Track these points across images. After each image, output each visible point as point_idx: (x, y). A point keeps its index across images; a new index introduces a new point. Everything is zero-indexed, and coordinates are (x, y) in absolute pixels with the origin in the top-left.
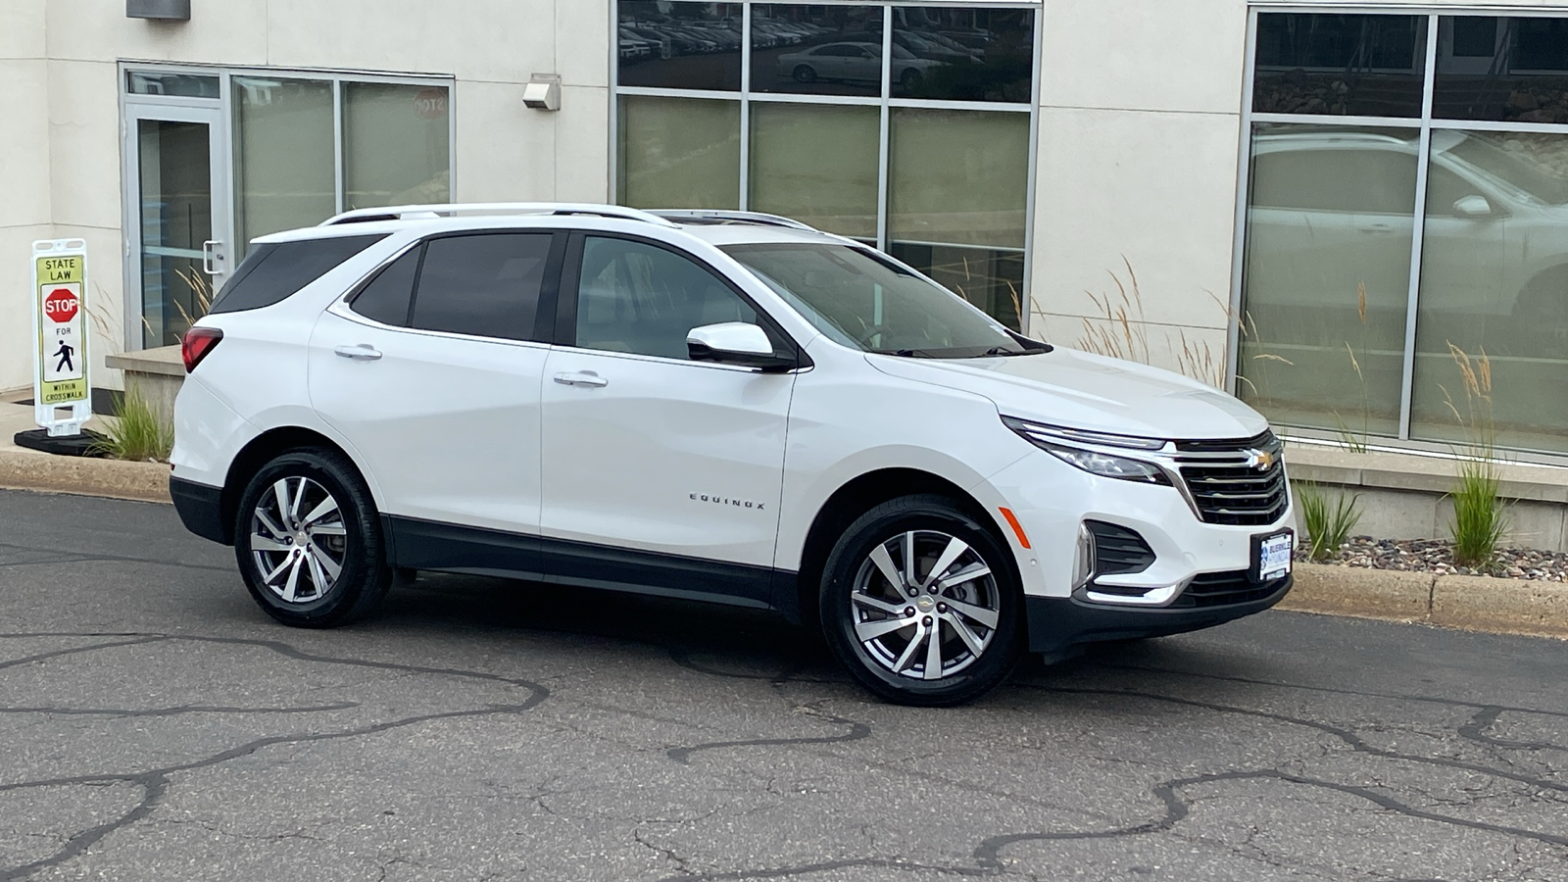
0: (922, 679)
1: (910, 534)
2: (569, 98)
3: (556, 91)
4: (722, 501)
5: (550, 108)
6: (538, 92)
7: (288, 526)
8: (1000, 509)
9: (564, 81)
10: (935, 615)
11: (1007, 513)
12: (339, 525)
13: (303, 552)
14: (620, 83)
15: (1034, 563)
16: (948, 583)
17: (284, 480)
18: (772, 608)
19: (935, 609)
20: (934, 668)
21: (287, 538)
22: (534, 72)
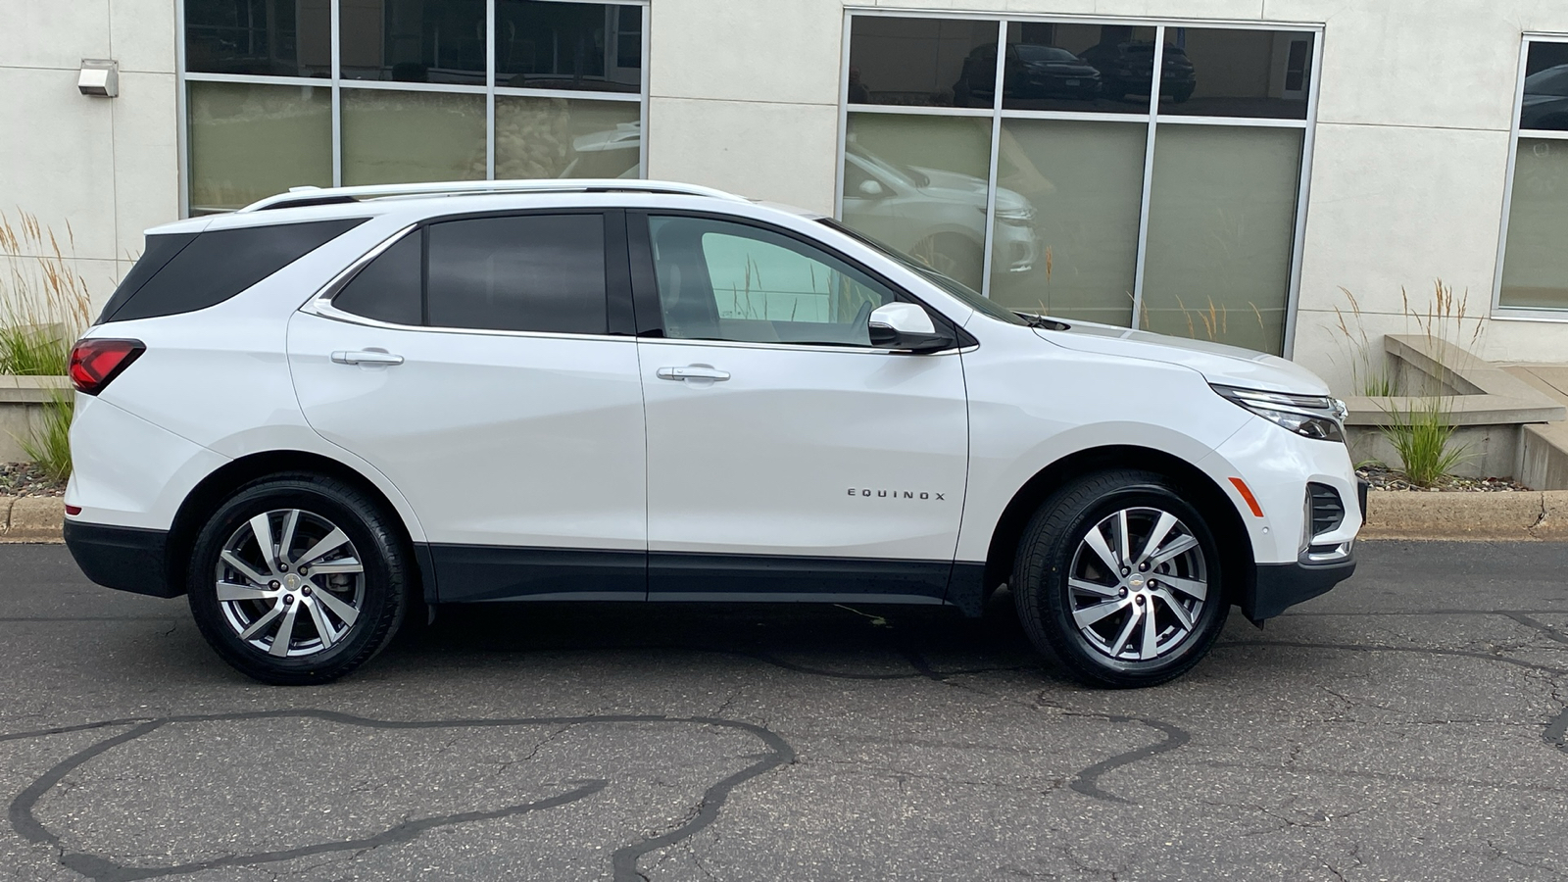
0: (1139, 660)
1: (1123, 513)
2: (128, 86)
3: (114, 78)
4: (890, 494)
5: (109, 94)
6: (96, 78)
7: (273, 567)
8: (1230, 479)
9: (125, 65)
10: (1148, 594)
11: (1239, 483)
12: (352, 560)
13: (298, 596)
14: (189, 69)
15: (1266, 531)
16: (1161, 559)
17: (265, 514)
18: (946, 603)
19: (1146, 586)
20: (1151, 647)
21: (271, 583)
22: (84, 57)
